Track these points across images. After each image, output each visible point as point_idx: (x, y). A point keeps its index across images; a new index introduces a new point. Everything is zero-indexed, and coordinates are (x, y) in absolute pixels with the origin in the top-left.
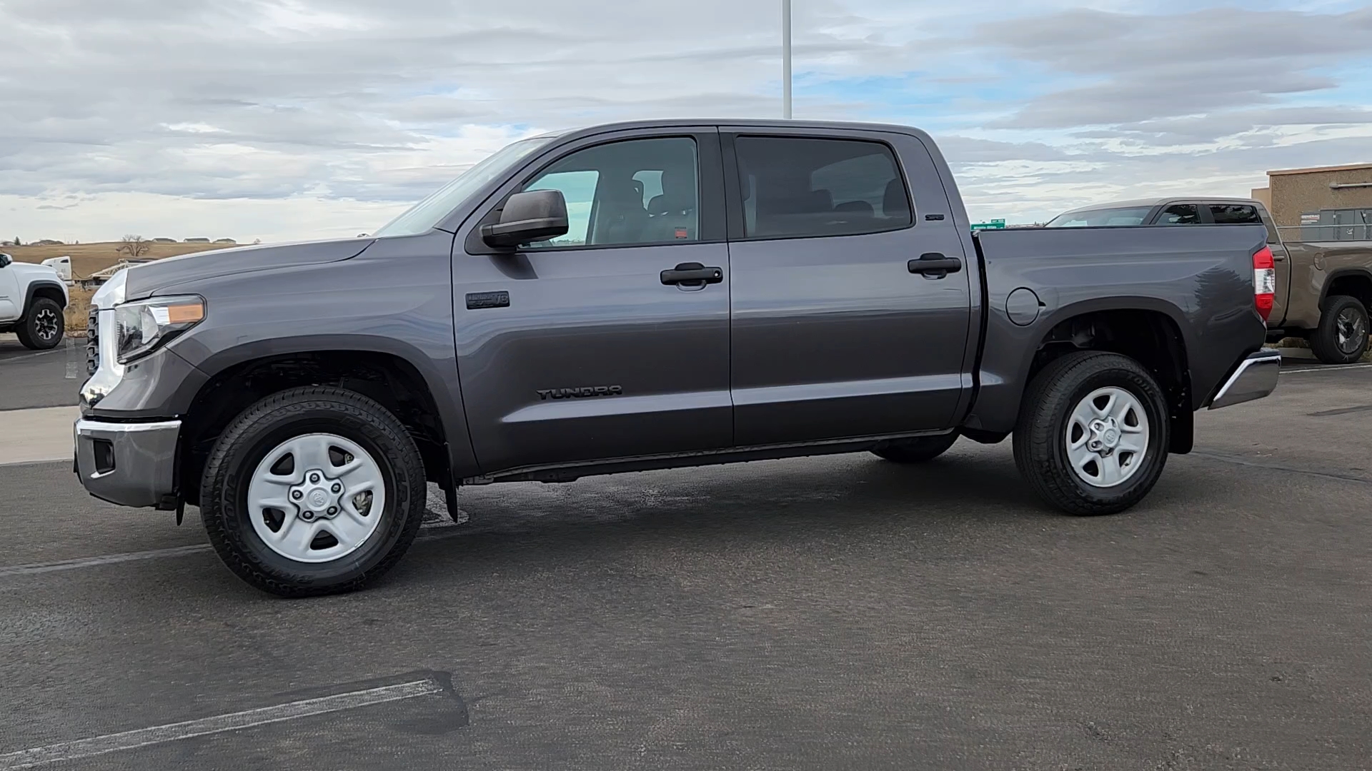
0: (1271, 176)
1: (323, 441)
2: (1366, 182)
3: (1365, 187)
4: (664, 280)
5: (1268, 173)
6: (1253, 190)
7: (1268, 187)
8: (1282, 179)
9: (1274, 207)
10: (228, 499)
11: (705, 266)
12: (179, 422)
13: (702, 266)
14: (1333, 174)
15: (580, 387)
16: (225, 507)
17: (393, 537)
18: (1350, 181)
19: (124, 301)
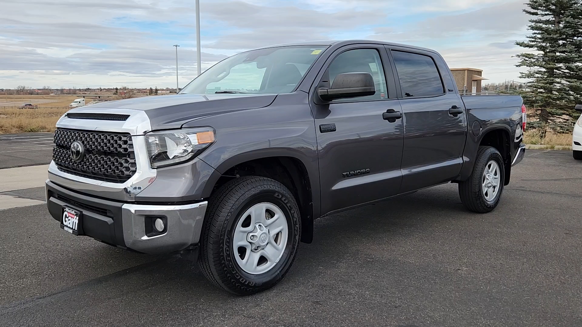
1: (263, 206)
4: (384, 118)
10: (227, 244)
11: (395, 111)
12: (206, 202)
13: (394, 111)
15: (356, 171)
16: (226, 249)
17: (292, 255)
19: (151, 130)
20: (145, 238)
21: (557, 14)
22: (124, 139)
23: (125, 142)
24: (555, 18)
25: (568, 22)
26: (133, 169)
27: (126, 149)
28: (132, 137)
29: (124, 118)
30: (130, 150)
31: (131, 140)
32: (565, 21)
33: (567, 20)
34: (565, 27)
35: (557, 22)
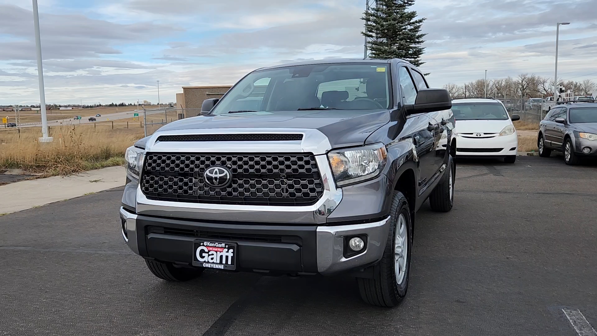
0: (184, 89)
2: (218, 93)
3: (218, 94)
4: (429, 130)
5: (182, 87)
6: (177, 94)
7: (183, 93)
8: (188, 90)
9: (186, 101)
12: (390, 217)
14: (207, 89)
18: (213, 92)
19: (331, 149)
20: (344, 259)
21: (390, 37)
22: (306, 159)
23: (307, 163)
24: (388, 40)
25: (402, 45)
26: (319, 190)
27: (308, 170)
28: (316, 157)
29: (299, 137)
30: (314, 170)
31: (314, 159)
32: (400, 43)
33: (402, 43)
34: (399, 49)
35: (390, 45)
